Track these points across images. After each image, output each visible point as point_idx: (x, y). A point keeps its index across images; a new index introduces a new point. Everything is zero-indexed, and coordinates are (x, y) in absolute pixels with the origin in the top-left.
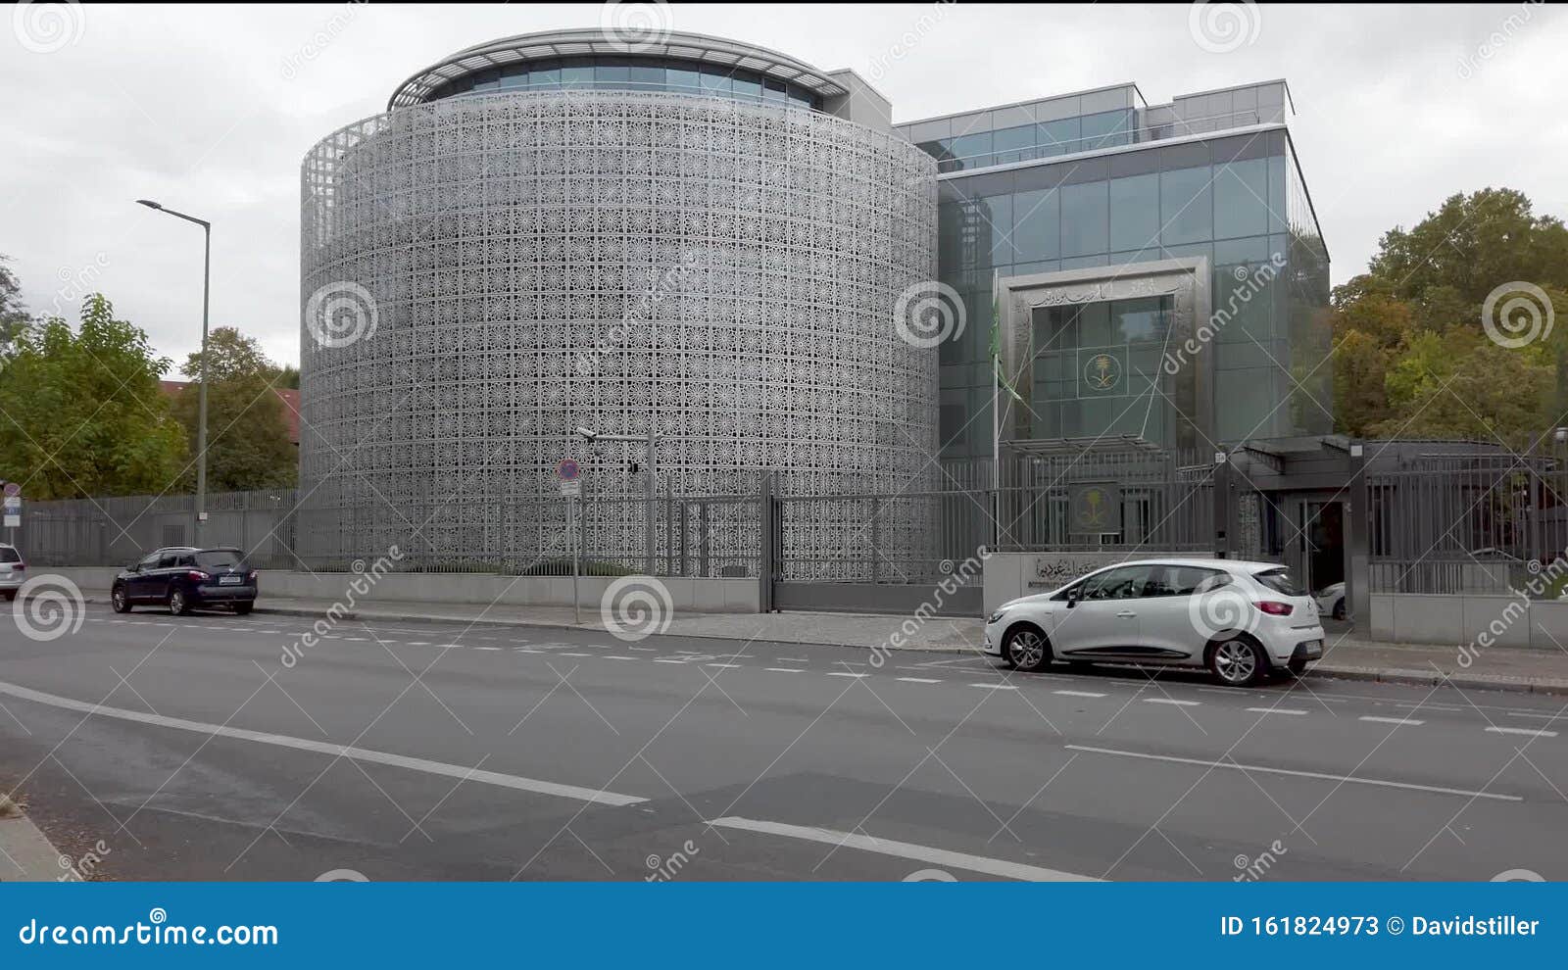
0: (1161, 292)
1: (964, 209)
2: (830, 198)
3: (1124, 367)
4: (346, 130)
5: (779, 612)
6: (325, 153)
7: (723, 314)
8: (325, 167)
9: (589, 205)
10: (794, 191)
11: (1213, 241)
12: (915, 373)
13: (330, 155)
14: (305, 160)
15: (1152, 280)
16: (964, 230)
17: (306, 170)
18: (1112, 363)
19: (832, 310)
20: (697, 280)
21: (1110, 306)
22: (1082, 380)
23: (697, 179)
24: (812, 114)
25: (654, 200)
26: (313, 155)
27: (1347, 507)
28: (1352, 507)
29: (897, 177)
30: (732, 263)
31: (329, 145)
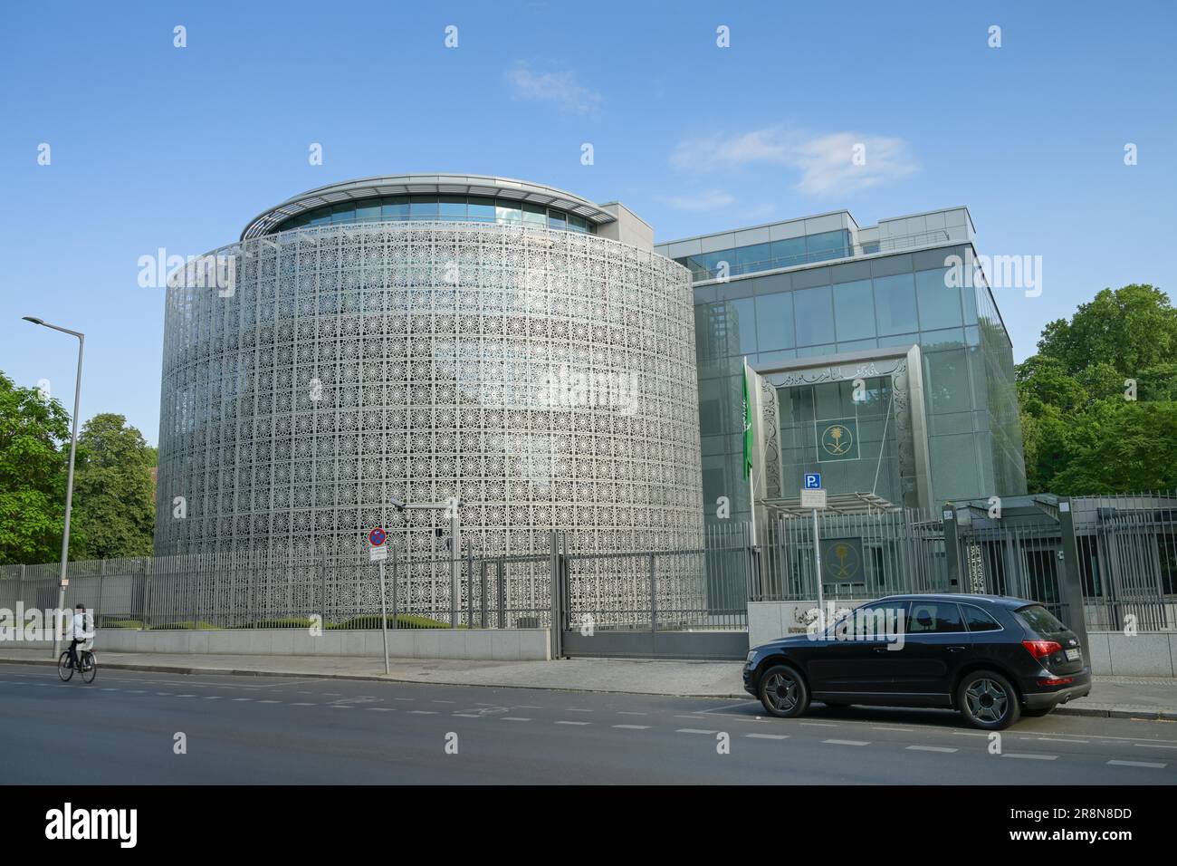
0: (880, 374)
1: (715, 309)
2: (604, 302)
3: (855, 437)
5: (568, 658)
7: (517, 398)
9: (403, 312)
10: (574, 297)
11: (920, 332)
12: (680, 444)
15: (872, 364)
16: (716, 326)
18: (844, 433)
20: (494, 371)
21: (839, 385)
22: (820, 446)
23: (494, 289)
24: (588, 236)
25: (457, 306)
27: (1060, 554)
28: (1065, 554)
29: (660, 285)
30: (524, 356)
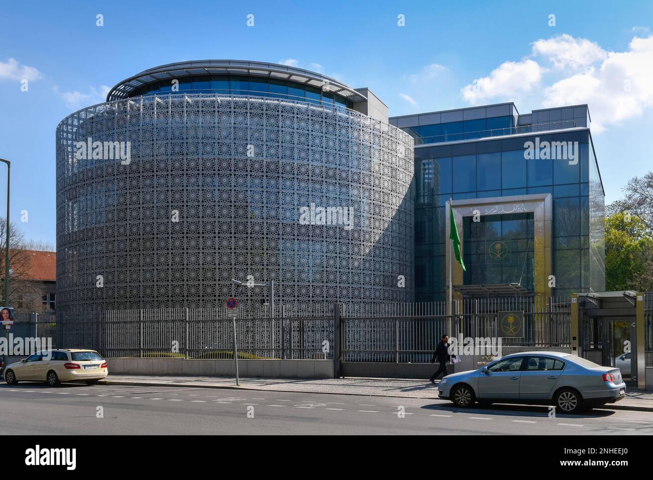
0: (526, 211)
3: (509, 249)
4: (86, 110)
6: (72, 122)
8: (72, 130)
10: (340, 153)
11: (553, 185)
12: (403, 249)
13: (76, 123)
14: (59, 125)
17: (59, 131)
18: (503, 246)
19: (371, 217)
21: (502, 217)
22: (488, 254)
23: (288, 144)
24: (349, 111)
26: (65, 123)
27: (633, 324)
31: (75, 118)
